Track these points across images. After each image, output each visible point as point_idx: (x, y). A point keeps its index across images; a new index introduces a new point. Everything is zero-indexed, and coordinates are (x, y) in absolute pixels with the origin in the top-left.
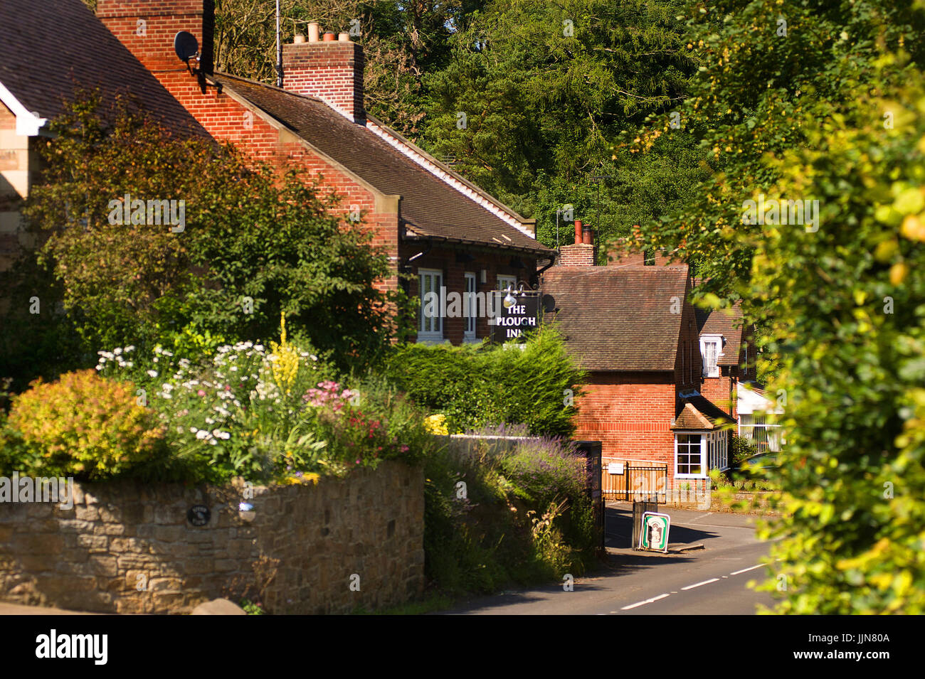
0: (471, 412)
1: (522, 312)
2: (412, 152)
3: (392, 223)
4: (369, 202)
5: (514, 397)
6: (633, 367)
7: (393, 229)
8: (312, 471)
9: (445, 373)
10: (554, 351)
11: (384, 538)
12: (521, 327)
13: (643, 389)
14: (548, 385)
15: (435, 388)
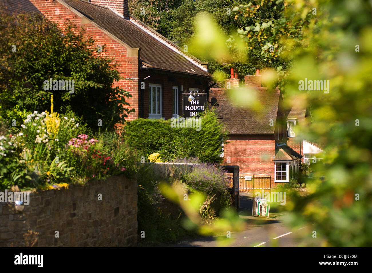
0: (172, 151)
1: (198, 104)
2: (151, 32)
3: (135, 61)
4: (124, 52)
5: (193, 144)
6: (256, 132)
7: (136, 64)
8: (64, 182)
9: (160, 133)
10: (213, 122)
11: (112, 216)
12: (197, 111)
13: (260, 142)
14: (209, 138)
15: (155, 140)
